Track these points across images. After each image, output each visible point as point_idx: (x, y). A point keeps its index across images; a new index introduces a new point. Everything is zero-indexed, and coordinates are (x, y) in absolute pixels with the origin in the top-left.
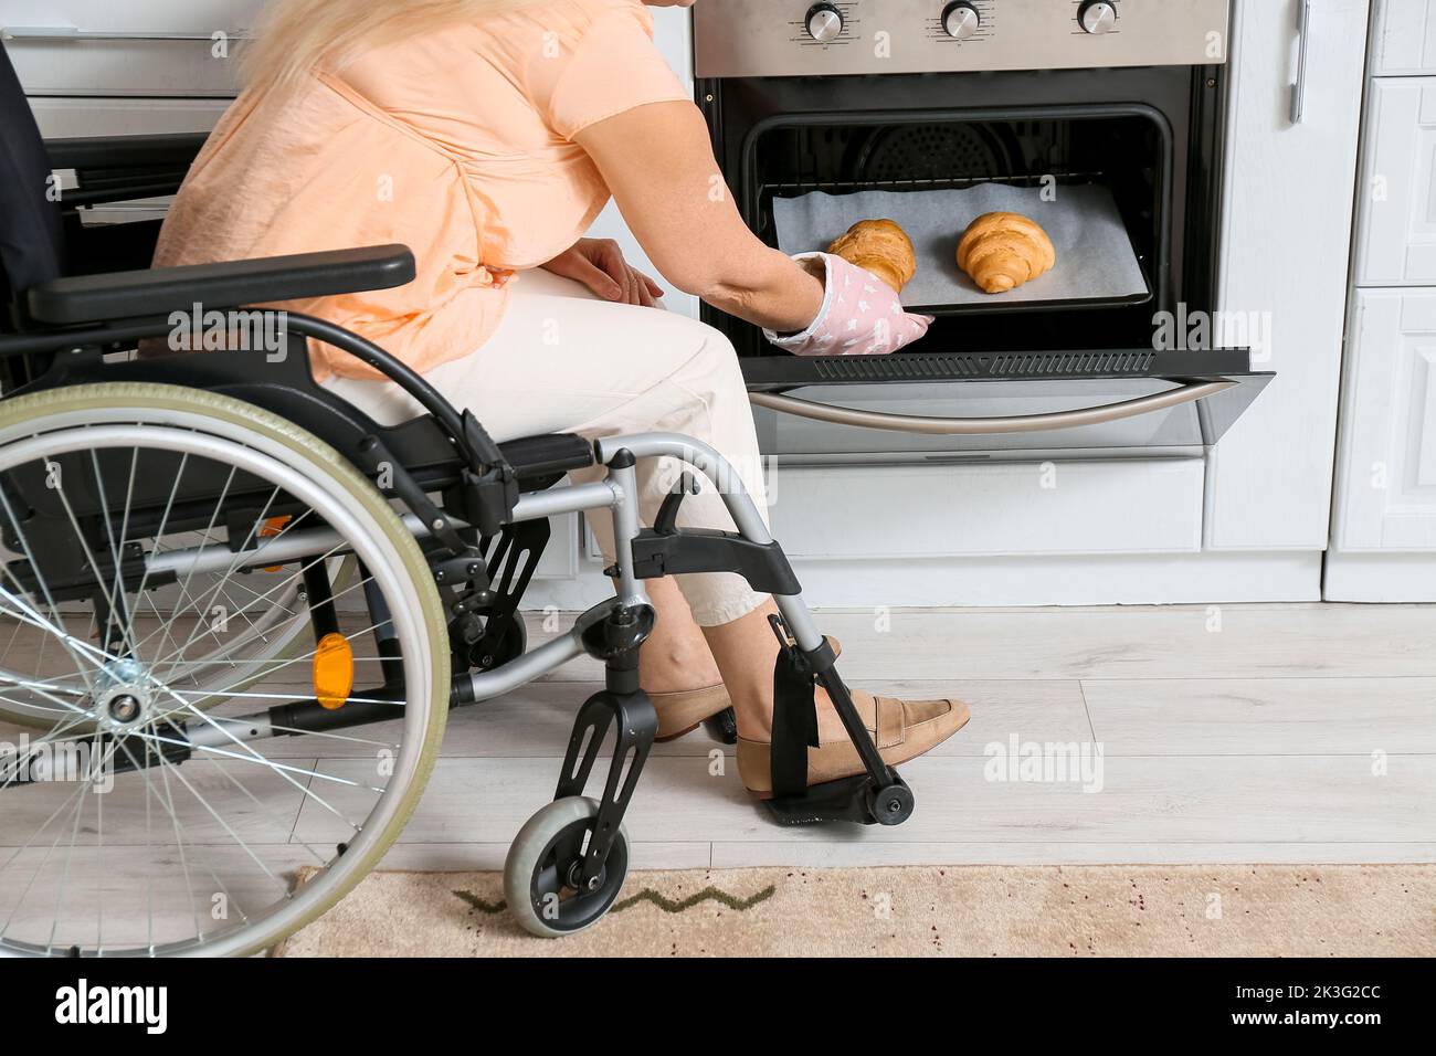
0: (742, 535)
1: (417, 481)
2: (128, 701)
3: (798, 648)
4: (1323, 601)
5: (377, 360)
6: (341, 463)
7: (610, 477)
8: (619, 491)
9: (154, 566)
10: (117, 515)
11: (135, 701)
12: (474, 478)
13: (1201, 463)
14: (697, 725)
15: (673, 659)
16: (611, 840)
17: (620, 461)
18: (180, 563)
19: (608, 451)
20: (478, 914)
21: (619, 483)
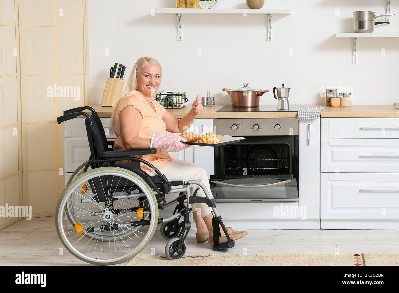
0: (207, 198)
1: (156, 185)
2: (108, 216)
3: (216, 217)
4: (320, 229)
5: (150, 166)
6: (143, 180)
7: (186, 187)
8: (187, 189)
9: (114, 197)
10: (109, 188)
11: (109, 215)
12: (164, 185)
13: (298, 203)
14: (206, 240)
15: (203, 227)
16: (182, 244)
17: (188, 184)
18: (118, 197)
19: (186, 183)
20: (162, 258)
21: (187, 188)
